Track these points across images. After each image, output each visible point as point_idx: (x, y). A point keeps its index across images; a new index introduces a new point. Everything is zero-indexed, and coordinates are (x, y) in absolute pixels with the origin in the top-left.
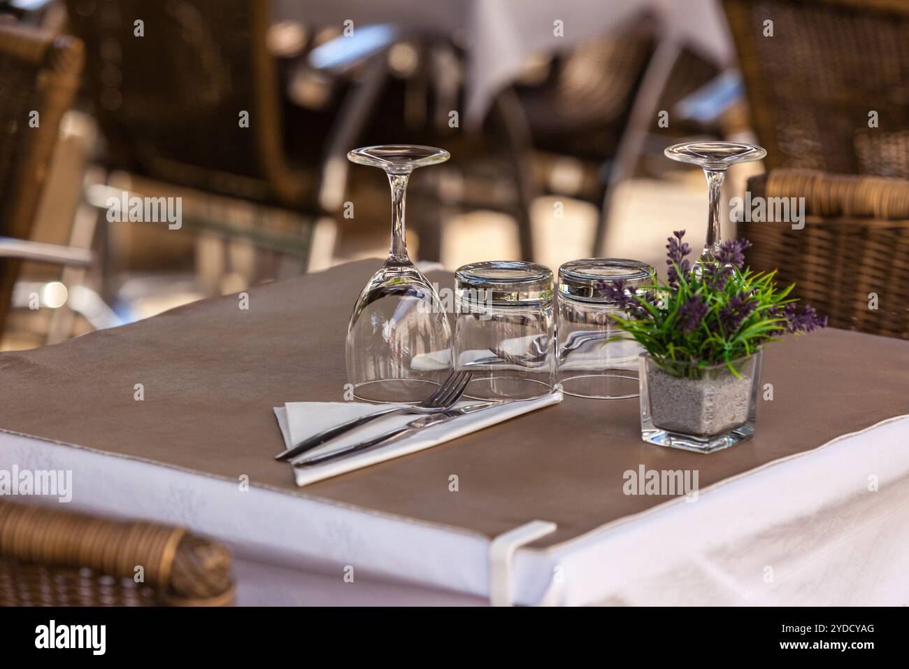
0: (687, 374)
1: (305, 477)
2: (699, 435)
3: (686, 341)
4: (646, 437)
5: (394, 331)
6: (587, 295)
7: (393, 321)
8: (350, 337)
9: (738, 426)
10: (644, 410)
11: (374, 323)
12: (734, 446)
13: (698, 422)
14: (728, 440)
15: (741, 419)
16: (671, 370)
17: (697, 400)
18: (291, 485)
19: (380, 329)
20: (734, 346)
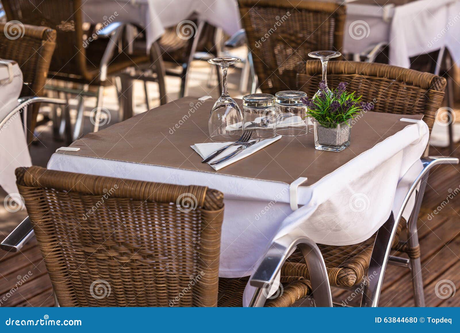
0: (330, 126)
1: (218, 167)
2: (335, 146)
3: (331, 116)
4: (317, 148)
5: (225, 119)
6: (288, 103)
7: (225, 115)
8: (210, 121)
9: (346, 143)
10: (316, 139)
11: (219, 117)
12: (345, 149)
13: (335, 142)
14: (343, 148)
15: (347, 141)
16: (325, 126)
17: (334, 135)
18: (213, 170)
19: (221, 118)
20: (346, 117)
